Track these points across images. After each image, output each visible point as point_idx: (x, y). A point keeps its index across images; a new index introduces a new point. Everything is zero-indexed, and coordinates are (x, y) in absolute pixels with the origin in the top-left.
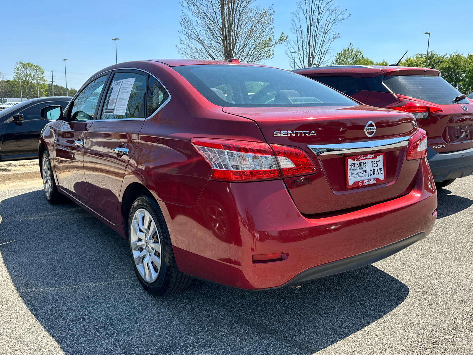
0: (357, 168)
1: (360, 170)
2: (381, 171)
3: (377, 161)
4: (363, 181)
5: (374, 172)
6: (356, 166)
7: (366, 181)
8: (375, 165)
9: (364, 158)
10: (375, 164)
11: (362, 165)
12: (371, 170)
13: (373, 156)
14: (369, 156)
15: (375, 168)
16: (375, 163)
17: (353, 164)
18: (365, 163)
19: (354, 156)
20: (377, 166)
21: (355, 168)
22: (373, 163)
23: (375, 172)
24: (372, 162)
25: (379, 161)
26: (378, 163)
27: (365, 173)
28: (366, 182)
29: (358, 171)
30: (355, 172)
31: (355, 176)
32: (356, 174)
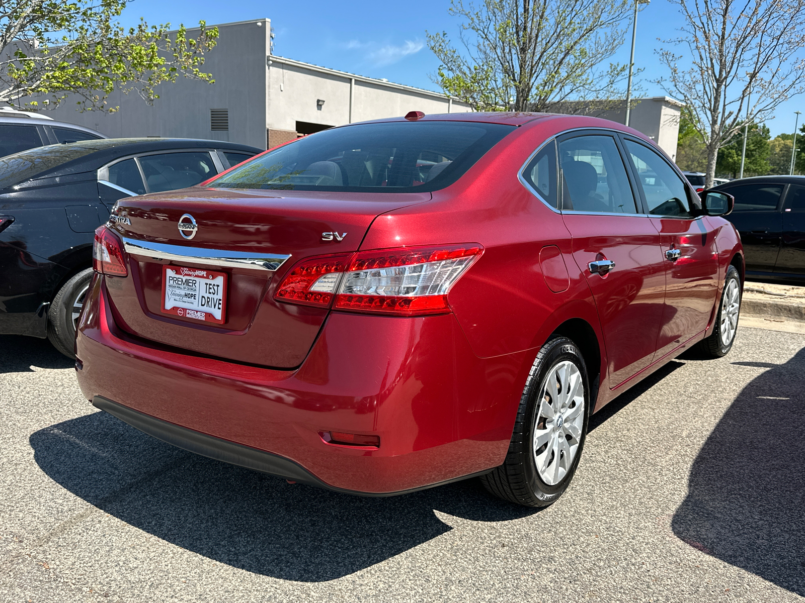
0: (182, 286)
1: (186, 292)
2: (219, 304)
3: (214, 285)
4: (184, 310)
5: (208, 302)
6: (179, 283)
7: (190, 311)
8: (211, 291)
9: (190, 273)
10: (211, 288)
11: (190, 284)
12: (203, 297)
13: (204, 273)
14: (198, 273)
15: (211, 296)
16: (211, 286)
17: (175, 279)
18: (194, 282)
19: (176, 266)
20: (214, 294)
21: (179, 286)
22: (208, 286)
23: (210, 303)
24: (206, 284)
25: (218, 286)
26: (216, 288)
27: (193, 298)
28: (188, 313)
29: (183, 292)
30: (178, 291)
31: (177, 298)
32: (179, 295)
